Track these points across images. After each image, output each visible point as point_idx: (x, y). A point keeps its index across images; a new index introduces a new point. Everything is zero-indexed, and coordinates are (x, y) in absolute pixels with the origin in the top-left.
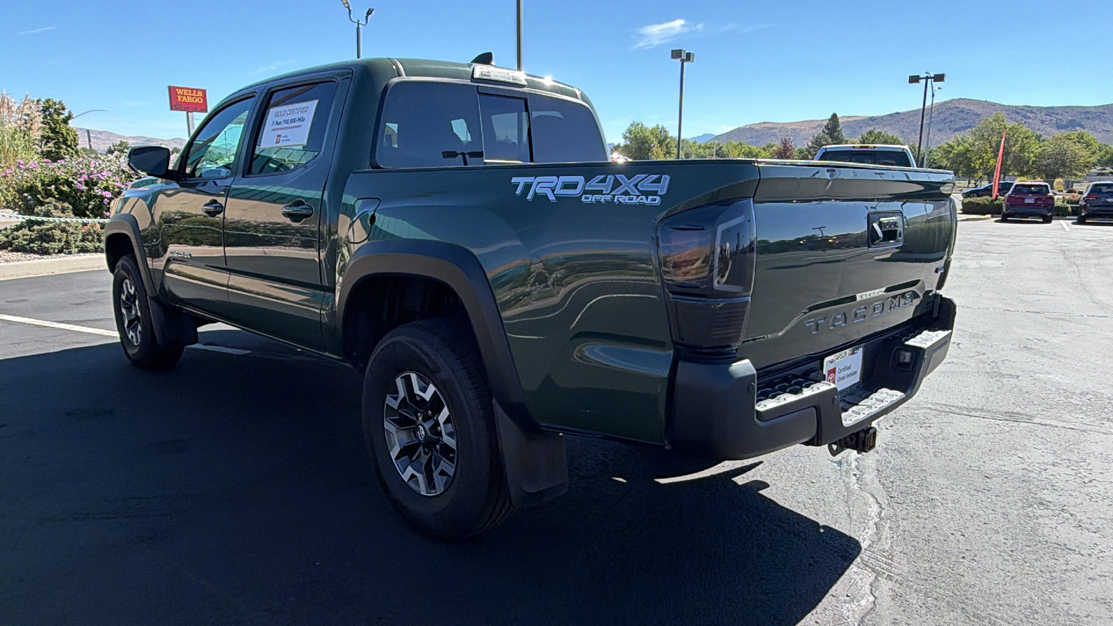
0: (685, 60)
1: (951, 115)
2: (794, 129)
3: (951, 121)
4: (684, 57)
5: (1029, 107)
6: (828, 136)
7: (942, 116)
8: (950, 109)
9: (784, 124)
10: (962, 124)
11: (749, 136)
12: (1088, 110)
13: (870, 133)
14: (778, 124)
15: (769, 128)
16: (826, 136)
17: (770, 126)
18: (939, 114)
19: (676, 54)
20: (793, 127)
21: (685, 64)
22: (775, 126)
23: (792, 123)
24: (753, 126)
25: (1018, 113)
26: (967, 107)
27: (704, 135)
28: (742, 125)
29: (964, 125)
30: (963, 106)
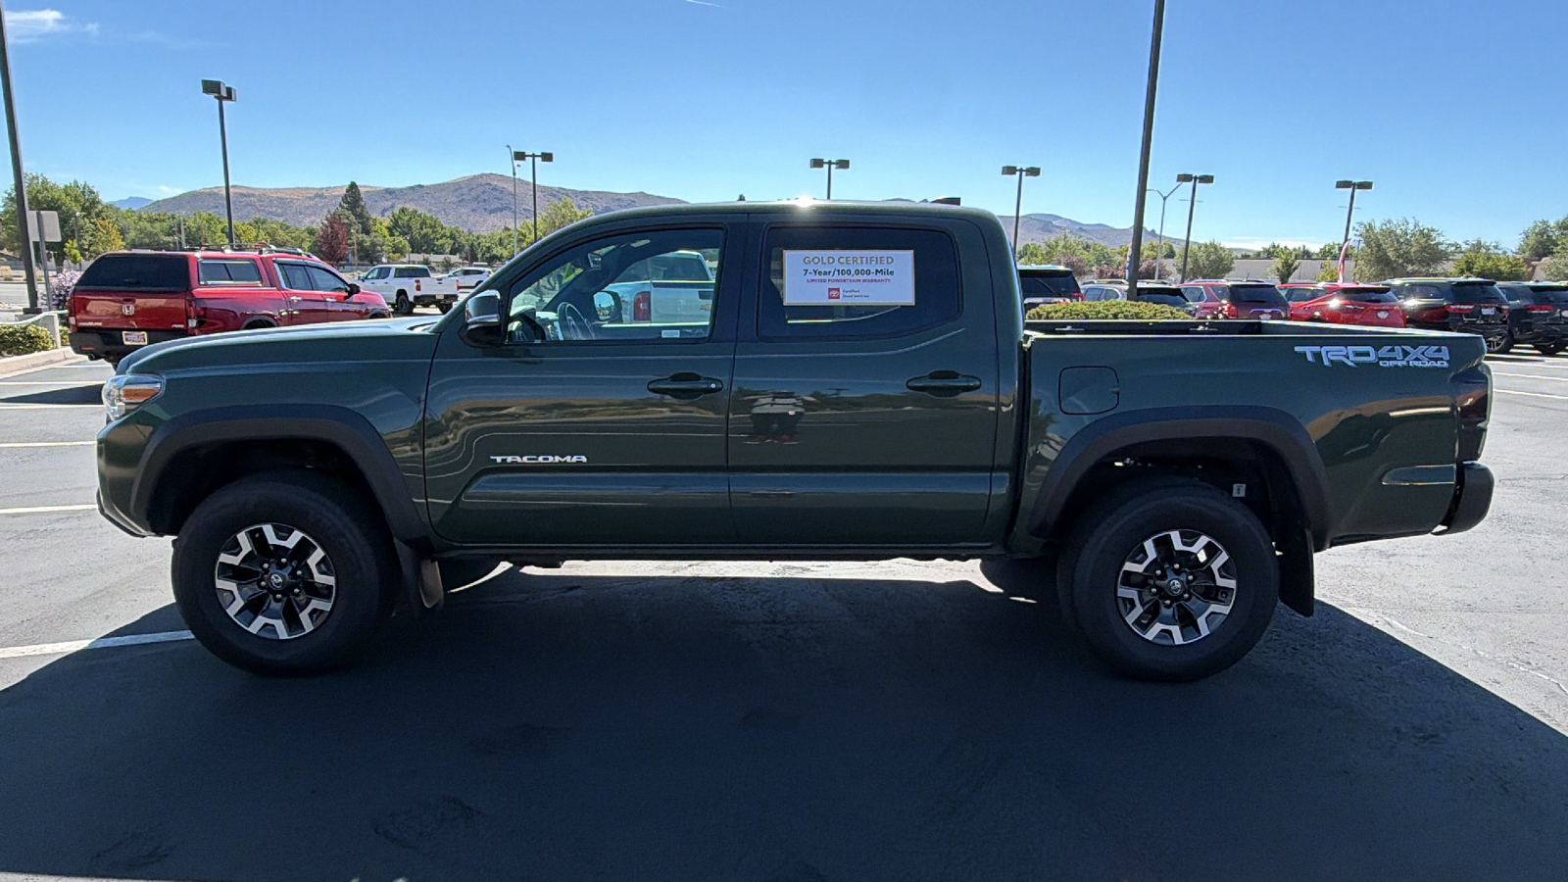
0: (225, 98)
1: (483, 192)
2: (282, 199)
3: (485, 200)
4: (224, 93)
5: (564, 189)
6: (350, 212)
7: (473, 193)
8: (482, 185)
9: (265, 189)
10: (496, 205)
11: (212, 204)
12: (619, 196)
13: (403, 211)
14: (255, 189)
15: (243, 195)
16: (347, 213)
17: (244, 191)
18: (470, 190)
19: (211, 87)
20: (279, 195)
21: (225, 103)
22: (251, 192)
23: (277, 190)
24: (216, 191)
25: (554, 196)
26: (501, 185)
27: (131, 198)
28: (198, 187)
29: (500, 206)
30: (496, 183)
